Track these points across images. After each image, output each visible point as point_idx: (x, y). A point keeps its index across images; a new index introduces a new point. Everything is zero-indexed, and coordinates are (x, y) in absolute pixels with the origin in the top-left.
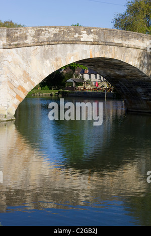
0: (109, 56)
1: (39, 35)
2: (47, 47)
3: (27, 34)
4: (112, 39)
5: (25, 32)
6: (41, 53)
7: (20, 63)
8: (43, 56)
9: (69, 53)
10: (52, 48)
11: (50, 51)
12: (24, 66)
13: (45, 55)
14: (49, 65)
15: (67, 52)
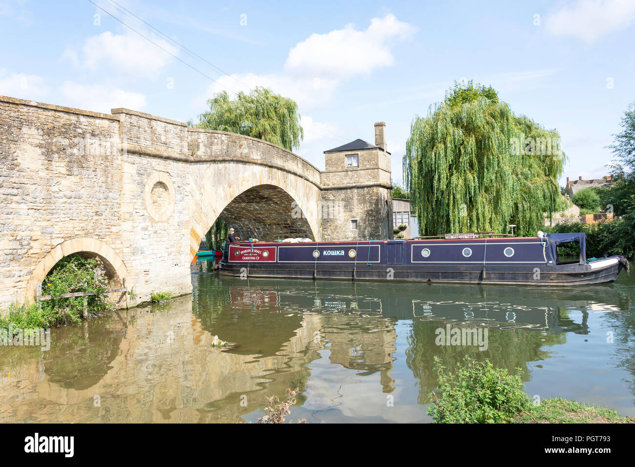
0: (274, 183)
1: (212, 144)
2: (221, 166)
3: (200, 141)
4: (275, 160)
5: (196, 137)
6: (215, 174)
7: (193, 190)
8: (216, 178)
9: (241, 175)
10: (226, 168)
11: (223, 172)
12: (198, 197)
13: (219, 178)
14: (223, 194)
15: (239, 174)
